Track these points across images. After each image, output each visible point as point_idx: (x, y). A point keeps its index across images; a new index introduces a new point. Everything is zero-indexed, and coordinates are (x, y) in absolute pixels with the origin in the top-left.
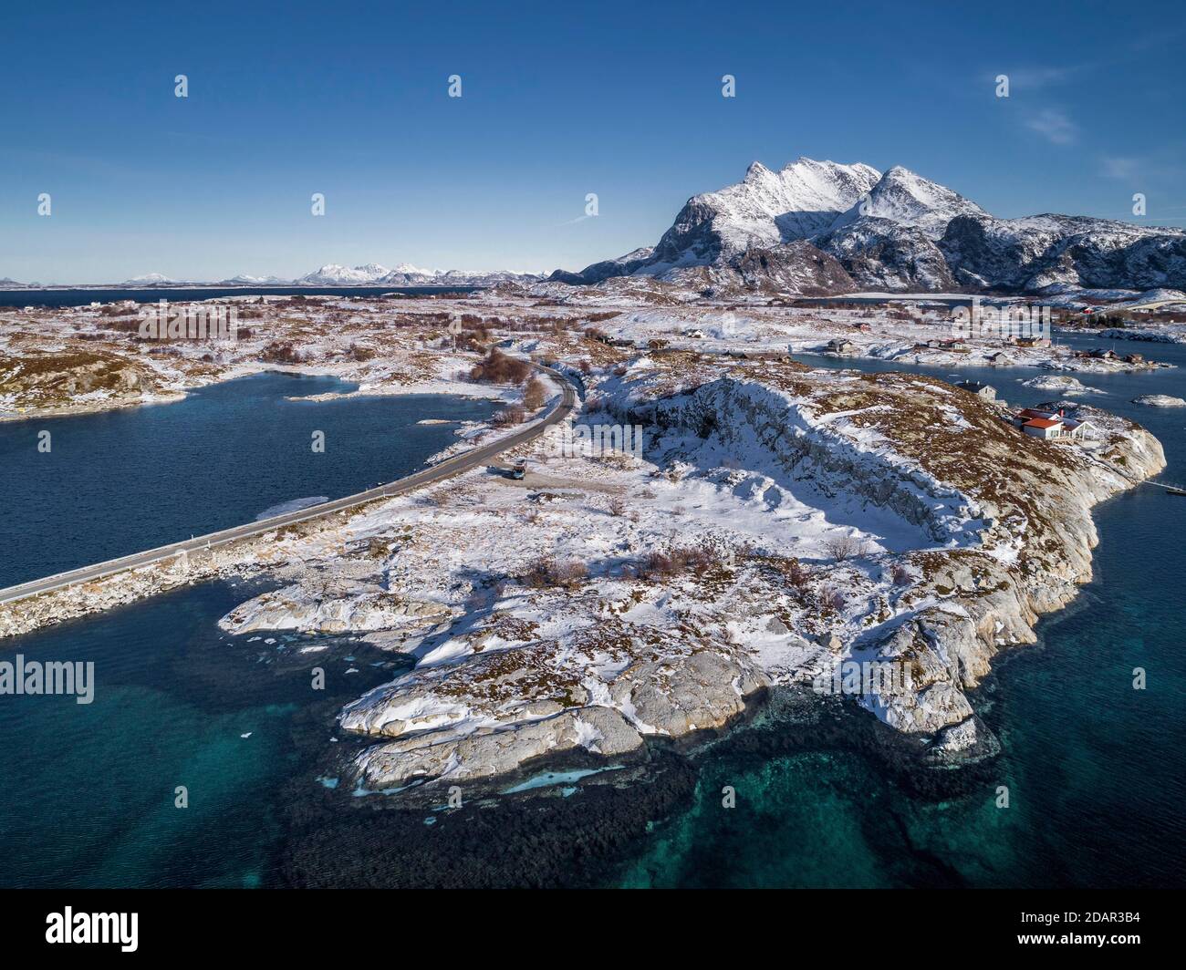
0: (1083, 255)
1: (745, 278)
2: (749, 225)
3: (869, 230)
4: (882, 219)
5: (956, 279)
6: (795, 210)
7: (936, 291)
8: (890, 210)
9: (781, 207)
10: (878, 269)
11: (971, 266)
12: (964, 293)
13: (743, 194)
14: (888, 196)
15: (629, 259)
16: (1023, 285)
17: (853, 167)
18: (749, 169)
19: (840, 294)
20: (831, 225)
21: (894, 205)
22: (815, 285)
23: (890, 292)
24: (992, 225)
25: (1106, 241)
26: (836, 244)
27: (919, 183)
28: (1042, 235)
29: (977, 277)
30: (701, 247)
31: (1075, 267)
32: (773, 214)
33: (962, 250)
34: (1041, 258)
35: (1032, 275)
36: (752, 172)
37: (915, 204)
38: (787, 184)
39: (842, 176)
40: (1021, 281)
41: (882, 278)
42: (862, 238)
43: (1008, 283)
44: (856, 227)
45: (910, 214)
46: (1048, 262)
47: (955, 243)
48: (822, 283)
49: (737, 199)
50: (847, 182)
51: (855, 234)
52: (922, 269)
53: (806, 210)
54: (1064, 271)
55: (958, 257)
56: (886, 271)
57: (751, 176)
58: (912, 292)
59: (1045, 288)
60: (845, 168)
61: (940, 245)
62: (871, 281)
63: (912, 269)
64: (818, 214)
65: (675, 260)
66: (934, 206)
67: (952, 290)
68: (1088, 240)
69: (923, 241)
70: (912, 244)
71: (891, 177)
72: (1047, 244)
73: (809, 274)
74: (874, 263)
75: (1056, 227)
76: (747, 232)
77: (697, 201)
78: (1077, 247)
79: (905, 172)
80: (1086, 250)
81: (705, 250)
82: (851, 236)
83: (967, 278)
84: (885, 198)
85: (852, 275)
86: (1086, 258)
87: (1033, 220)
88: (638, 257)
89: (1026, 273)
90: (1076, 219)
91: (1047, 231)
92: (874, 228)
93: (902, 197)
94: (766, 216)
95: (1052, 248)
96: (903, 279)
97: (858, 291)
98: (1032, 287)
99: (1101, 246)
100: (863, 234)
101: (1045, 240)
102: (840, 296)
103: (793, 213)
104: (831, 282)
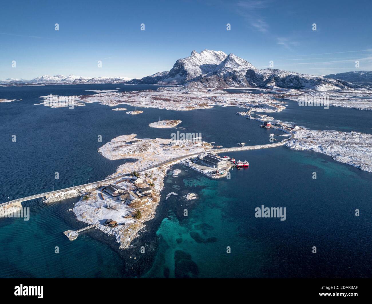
0: (277, 79)
1: (204, 84)
2: (194, 68)
3: (226, 71)
4: (229, 68)
5: (250, 84)
6: (205, 64)
7: (246, 87)
8: (230, 65)
9: (201, 63)
10: (232, 82)
11: (253, 81)
12: (252, 87)
13: (191, 59)
14: (230, 61)
15: (156, 75)
16: (264, 86)
17: (218, 52)
18: (192, 52)
19: (225, 88)
20: (215, 68)
21: (231, 64)
22: (219, 86)
23: (236, 87)
24: (257, 72)
25: (281, 76)
26: (218, 74)
27: (237, 58)
28: (268, 74)
29: (254, 84)
30: (182, 74)
31: (275, 82)
32: (199, 65)
33: (250, 77)
34: (268, 79)
35: (266, 84)
36: (193, 53)
37: (236, 64)
38: (202, 57)
39: (216, 54)
40: (264, 85)
41: (233, 84)
42: (225, 73)
43: (261, 85)
44: (223, 70)
45: (235, 66)
46: (269, 80)
47: (249, 76)
48: (221, 85)
49: (190, 61)
50: (218, 56)
51: (223, 72)
52: (242, 82)
53: (208, 64)
54: (273, 83)
55: (249, 79)
56: (234, 82)
57: (193, 54)
58: (241, 87)
59: (270, 86)
60: (216, 52)
61: (245, 76)
62: (231, 85)
63: (240, 82)
64: (211, 65)
65: (174, 77)
66: (241, 64)
67: (249, 87)
68: (277, 76)
69: (242, 75)
70: (239, 76)
71: (230, 56)
72: (269, 76)
73: (218, 83)
74: (231, 80)
75: (270, 72)
76: (194, 70)
77: (180, 61)
78: (275, 77)
79: (233, 55)
80: (277, 78)
81: (183, 75)
82: (222, 72)
83: (252, 83)
84: (229, 62)
85: (227, 83)
86: (277, 80)
87: (265, 70)
88: (158, 75)
89: (265, 83)
90: (275, 70)
91: (269, 73)
92: (228, 70)
93: (233, 62)
94: (198, 66)
95: (270, 77)
96: (238, 84)
97: (229, 87)
98: (266, 86)
99: (280, 77)
100: (225, 72)
101: (268, 75)
102: (225, 89)
103: (204, 65)
104: (222, 85)
